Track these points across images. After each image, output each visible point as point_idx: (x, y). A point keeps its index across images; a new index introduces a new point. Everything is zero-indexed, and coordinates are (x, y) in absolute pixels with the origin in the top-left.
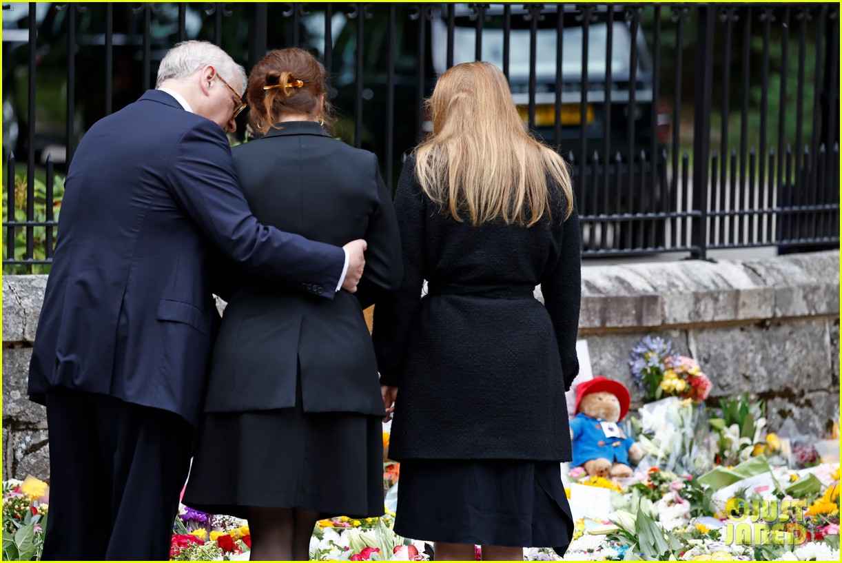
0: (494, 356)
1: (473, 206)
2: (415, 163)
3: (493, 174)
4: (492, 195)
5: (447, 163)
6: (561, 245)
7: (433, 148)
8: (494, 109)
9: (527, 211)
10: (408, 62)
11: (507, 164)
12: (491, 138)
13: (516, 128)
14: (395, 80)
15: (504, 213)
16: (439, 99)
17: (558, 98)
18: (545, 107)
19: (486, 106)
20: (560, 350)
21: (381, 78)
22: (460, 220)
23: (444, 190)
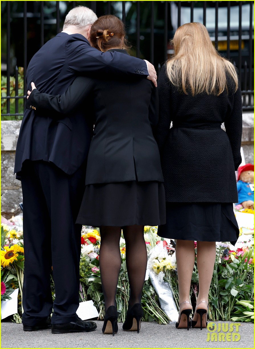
0: (202, 156)
1: (193, 87)
2: (166, 68)
3: (201, 72)
4: (201, 81)
5: (181, 67)
6: (233, 105)
7: (175, 61)
8: (202, 42)
9: (217, 88)
10: (160, 23)
11: (208, 67)
12: (201, 55)
13: (212, 52)
14: (155, 31)
15: (206, 89)
16: (177, 39)
17: (228, 38)
18: (222, 42)
19: (198, 41)
20: (233, 152)
21: (148, 30)
22: (187, 94)
23: (179, 80)
